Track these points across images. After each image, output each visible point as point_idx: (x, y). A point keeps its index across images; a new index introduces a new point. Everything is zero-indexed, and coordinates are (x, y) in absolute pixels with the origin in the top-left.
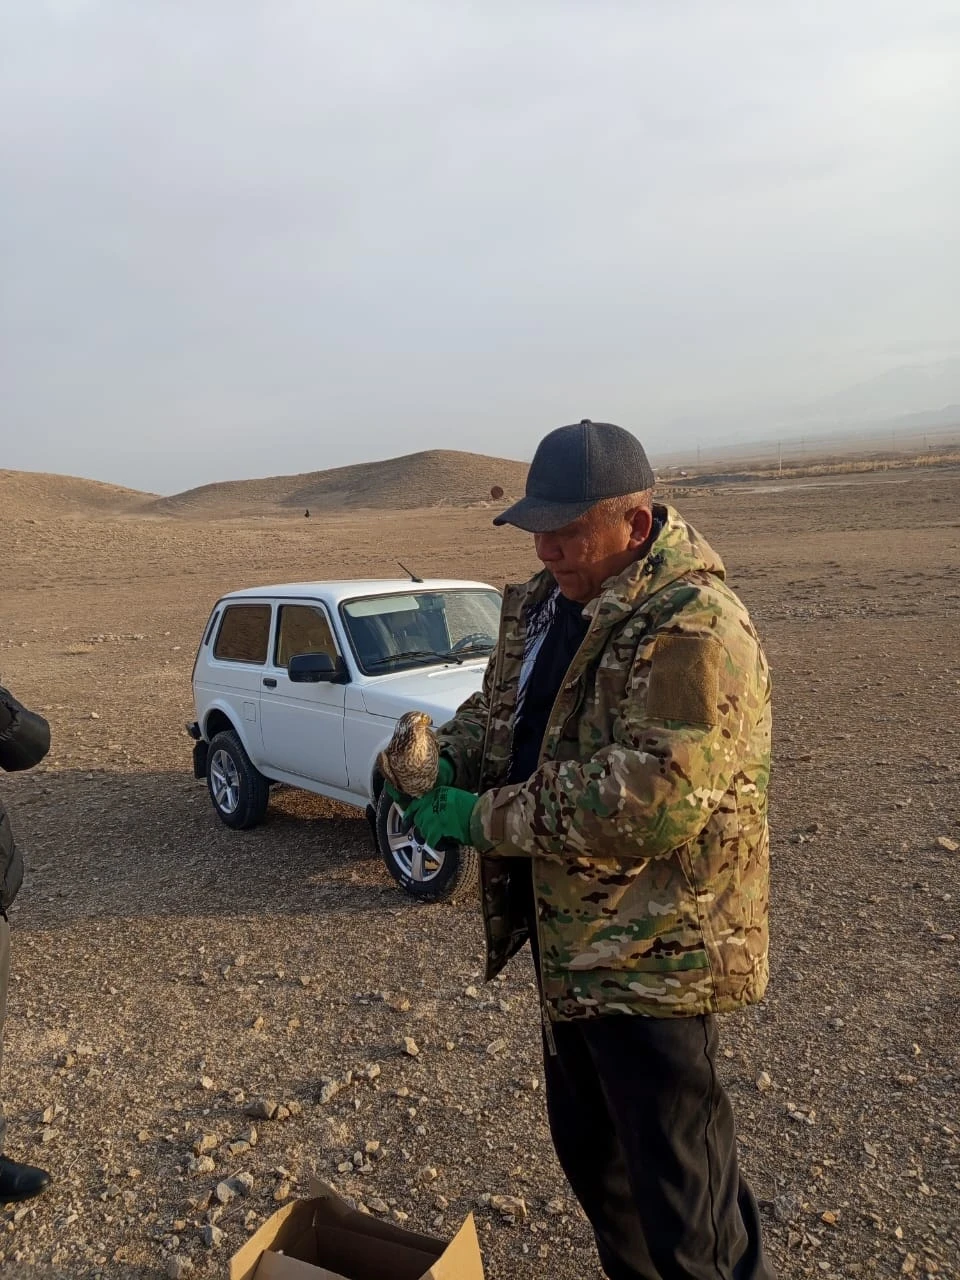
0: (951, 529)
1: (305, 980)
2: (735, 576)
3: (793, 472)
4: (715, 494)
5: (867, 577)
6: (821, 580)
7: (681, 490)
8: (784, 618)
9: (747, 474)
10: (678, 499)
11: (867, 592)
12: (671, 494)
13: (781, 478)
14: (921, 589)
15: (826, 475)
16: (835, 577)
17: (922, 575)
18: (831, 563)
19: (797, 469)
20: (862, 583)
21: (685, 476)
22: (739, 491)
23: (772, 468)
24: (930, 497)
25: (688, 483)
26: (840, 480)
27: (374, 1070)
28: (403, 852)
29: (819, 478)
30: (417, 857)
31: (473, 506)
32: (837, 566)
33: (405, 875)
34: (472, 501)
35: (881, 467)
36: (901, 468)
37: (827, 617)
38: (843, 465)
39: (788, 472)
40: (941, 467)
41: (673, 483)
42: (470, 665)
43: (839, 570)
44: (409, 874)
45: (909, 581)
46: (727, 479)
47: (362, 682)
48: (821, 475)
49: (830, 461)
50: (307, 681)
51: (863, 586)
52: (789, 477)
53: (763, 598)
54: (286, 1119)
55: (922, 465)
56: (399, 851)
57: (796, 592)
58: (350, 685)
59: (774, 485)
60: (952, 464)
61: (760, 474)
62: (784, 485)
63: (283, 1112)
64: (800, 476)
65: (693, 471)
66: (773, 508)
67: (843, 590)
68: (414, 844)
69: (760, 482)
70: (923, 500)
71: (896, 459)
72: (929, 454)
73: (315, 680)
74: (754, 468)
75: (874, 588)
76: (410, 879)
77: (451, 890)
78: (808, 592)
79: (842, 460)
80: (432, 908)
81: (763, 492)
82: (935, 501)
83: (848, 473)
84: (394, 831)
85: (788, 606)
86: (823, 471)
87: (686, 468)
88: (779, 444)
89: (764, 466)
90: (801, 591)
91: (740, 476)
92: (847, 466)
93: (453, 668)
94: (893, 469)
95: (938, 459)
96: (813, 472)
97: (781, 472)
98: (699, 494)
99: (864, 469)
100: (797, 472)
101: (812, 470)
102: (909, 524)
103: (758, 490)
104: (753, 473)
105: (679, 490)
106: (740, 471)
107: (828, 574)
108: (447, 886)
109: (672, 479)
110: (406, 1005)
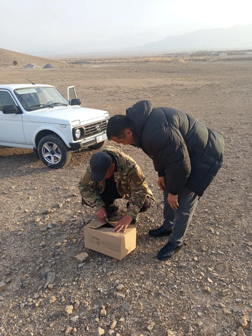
0: (141, 79)
1: (36, 188)
2: (95, 90)
3: (101, 62)
4: (81, 67)
5: (127, 90)
6: (116, 91)
7: (72, 65)
8: (110, 100)
9: (89, 61)
10: (72, 68)
11: (127, 94)
12: (70, 66)
13: (98, 63)
14: (138, 93)
15: (109, 63)
16: (119, 90)
17: (138, 90)
18: (117, 86)
19: (101, 61)
20: (126, 91)
21: (72, 61)
22: (88, 66)
23: (95, 60)
24: (135, 70)
25: (73, 63)
26: (113, 65)
27: (69, 200)
28: (47, 158)
29: (107, 64)
30: (53, 158)
31: (7, 67)
32: (119, 87)
33: (49, 163)
34: (7, 65)
35: (122, 62)
36: (127, 62)
37: (120, 100)
38: (113, 61)
39: (99, 61)
40: (136, 62)
41: (69, 63)
42: (55, 108)
43: (119, 88)
44: (51, 163)
45: (136, 91)
46: (83, 62)
47: (26, 113)
48: (107, 63)
49: (110, 59)
50: (9, 114)
51: (126, 92)
52: (100, 63)
53: (104, 95)
54: (53, 212)
55: (132, 62)
56: (46, 158)
57: (111, 94)
58: (23, 114)
59: (96, 65)
60: (138, 62)
61: (92, 62)
62: (99, 65)
63: (52, 211)
64: (103, 63)
65: (74, 60)
66: (98, 72)
67: (122, 93)
68: (51, 155)
69: (93, 64)
70: (134, 71)
71: (125, 60)
72: (133, 59)
73: (11, 113)
74: (90, 60)
75: (129, 93)
76: (51, 164)
77: (64, 165)
78: (114, 94)
79: (113, 59)
80: (58, 170)
81: (94, 67)
82: (136, 71)
83: (114, 63)
84: (44, 153)
85: (110, 97)
86: (108, 62)
87: (72, 59)
88: (97, 53)
89: (93, 59)
90: (112, 93)
91: (87, 62)
92: (114, 61)
93: (51, 109)
94: (125, 62)
95: (135, 60)
96: (106, 62)
97: (98, 62)
98: (77, 66)
99: (118, 62)
100: (102, 62)
101: (105, 61)
102: (132, 77)
103: (93, 66)
104: (90, 61)
105: (71, 65)
106: (87, 60)
107: (117, 89)
108: (63, 164)
109: (68, 62)
110: (67, 188)
